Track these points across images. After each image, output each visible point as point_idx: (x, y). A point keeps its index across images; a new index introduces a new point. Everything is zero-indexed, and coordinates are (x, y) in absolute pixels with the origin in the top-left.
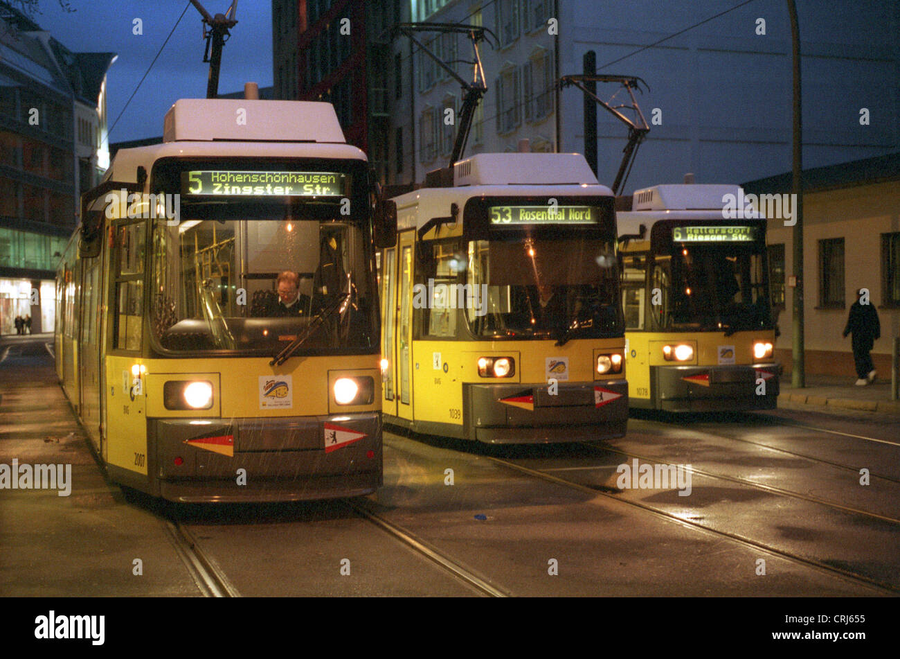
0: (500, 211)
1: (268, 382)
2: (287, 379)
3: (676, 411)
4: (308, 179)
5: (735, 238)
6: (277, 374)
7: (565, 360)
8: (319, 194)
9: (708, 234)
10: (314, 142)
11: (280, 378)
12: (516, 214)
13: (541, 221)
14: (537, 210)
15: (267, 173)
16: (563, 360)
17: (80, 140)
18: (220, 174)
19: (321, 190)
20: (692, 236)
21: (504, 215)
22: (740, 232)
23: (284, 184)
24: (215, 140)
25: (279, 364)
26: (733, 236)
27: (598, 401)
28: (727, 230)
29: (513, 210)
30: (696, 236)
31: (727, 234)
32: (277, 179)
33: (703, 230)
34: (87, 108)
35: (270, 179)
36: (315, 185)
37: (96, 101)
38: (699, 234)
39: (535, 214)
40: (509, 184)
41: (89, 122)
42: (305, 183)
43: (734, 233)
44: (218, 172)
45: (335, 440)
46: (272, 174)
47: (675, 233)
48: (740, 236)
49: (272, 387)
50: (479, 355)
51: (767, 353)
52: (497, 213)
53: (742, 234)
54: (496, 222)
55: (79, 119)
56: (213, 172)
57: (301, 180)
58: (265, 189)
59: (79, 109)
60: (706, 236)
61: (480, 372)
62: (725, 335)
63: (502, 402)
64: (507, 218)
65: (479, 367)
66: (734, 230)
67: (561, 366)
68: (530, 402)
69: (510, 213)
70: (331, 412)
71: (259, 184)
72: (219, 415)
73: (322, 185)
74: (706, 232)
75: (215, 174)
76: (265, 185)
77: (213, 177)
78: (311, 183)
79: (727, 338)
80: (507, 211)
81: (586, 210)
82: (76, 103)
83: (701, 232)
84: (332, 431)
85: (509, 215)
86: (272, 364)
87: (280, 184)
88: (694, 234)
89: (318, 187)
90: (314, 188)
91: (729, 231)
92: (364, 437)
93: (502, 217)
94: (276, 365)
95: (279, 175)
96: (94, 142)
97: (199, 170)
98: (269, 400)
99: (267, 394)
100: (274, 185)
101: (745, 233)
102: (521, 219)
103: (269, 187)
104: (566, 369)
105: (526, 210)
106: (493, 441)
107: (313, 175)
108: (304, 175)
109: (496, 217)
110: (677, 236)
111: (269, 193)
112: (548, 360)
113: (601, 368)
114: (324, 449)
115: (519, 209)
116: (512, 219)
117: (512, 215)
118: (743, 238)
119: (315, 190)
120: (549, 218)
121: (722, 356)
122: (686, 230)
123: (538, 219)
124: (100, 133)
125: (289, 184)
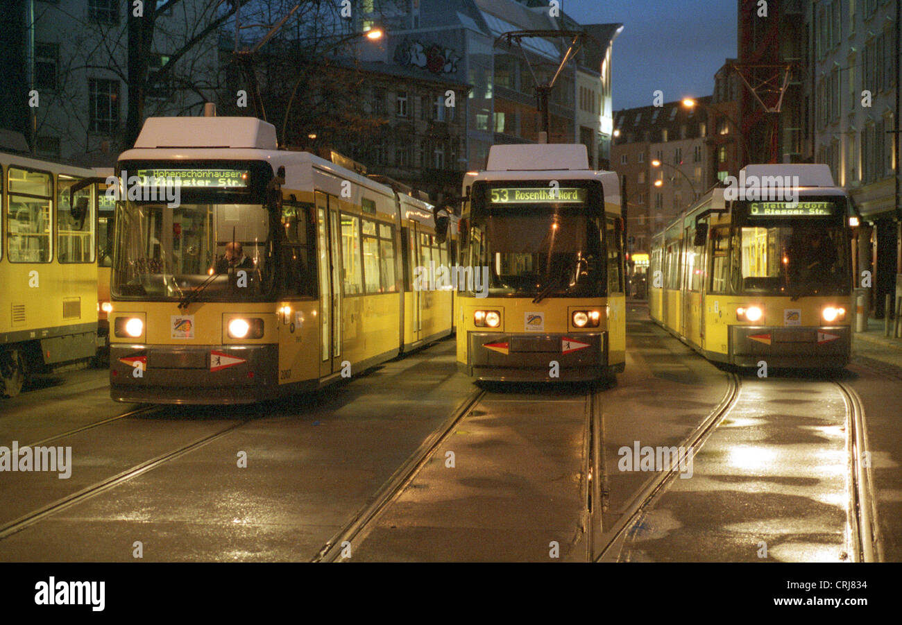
0: (499, 192)
1: (177, 320)
2: (191, 318)
3: (744, 365)
4: (222, 174)
5: (812, 213)
6: (183, 314)
7: (541, 314)
8: (230, 185)
9: (785, 208)
10: (228, 147)
11: (186, 317)
12: (512, 195)
13: (534, 200)
14: (530, 191)
15: (192, 170)
16: (540, 315)
17: (581, 108)
18: (159, 172)
19: (231, 183)
20: (769, 210)
21: (502, 195)
22: (817, 207)
23: (204, 178)
24: (158, 147)
25: (184, 307)
26: (810, 210)
27: (565, 349)
28: (804, 205)
29: (509, 191)
30: (773, 211)
31: (803, 209)
32: (200, 174)
33: (780, 205)
34: (591, 78)
35: (194, 175)
36: (227, 179)
37: (600, 71)
38: (776, 209)
39: (529, 195)
40: (508, 170)
41: (591, 90)
42: (220, 177)
43: (811, 207)
44: (158, 170)
45: (219, 362)
46: (196, 172)
47: (753, 208)
48: (817, 210)
49: (180, 323)
50: (476, 308)
51: (839, 317)
52: (496, 194)
53: (819, 209)
54: (495, 201)
55: (581, 87)
56: (154, 170)
57: (217, 175)
58: (191, 182)
59: (582, 79)
60: (783, 211)
61: (476, 322)
62: (792, 300)
63: (486, 346)
64: (505, 198)
65: (475, 318)
66: (811, 205)
67: (538, 320)
68: (506, 347)
69: (507, 193)
70: (224, 343)
71: (186, 178)
72: (144, 342)
73: (232, 179)
74: (783, 207)
75: (156, 172)
76: (191, 179)
77: (155, 173)
78: (224, 177)
79: (794, 302)
80: (504, 192)
81: (573, 191)
82: (578, 73)
83: (778, 207)
84: (217, 356)
85: (506, 195)
86: (180, 307)
87: (202, 178)
88: (771, 209)
89: (229, 180)
90: (226, 181)
91: (805, 206)
92: (244, 362)
93: (500, 197)
94: (183, 306)
95: (201, 172)
96: (596, 109)
97: (144, 169)
98: (177, 333)
99: (177, 328)
100: (197, 179)
101: (822, 208)
102: (517, 198)
103: (194, 180)
104: (543, 322)
105: (521, 191)
106: (481, 378)
107: (225, 172)
108: (219, 172)
109: (495, 197)
110: (755, 210)
111: (194, 185)
112: (527, 315)
113: (580, 323)
114: (209, 369)
115: (514, 190)
116: (509, 198)
117: (509, 195)
118: (820, 212)
119: (227, 183)
120: (541, 198)
121: (788, 319)
122: (763, 205)
123: (531, 198)
124: (604, 100)
125: (208, 179)
